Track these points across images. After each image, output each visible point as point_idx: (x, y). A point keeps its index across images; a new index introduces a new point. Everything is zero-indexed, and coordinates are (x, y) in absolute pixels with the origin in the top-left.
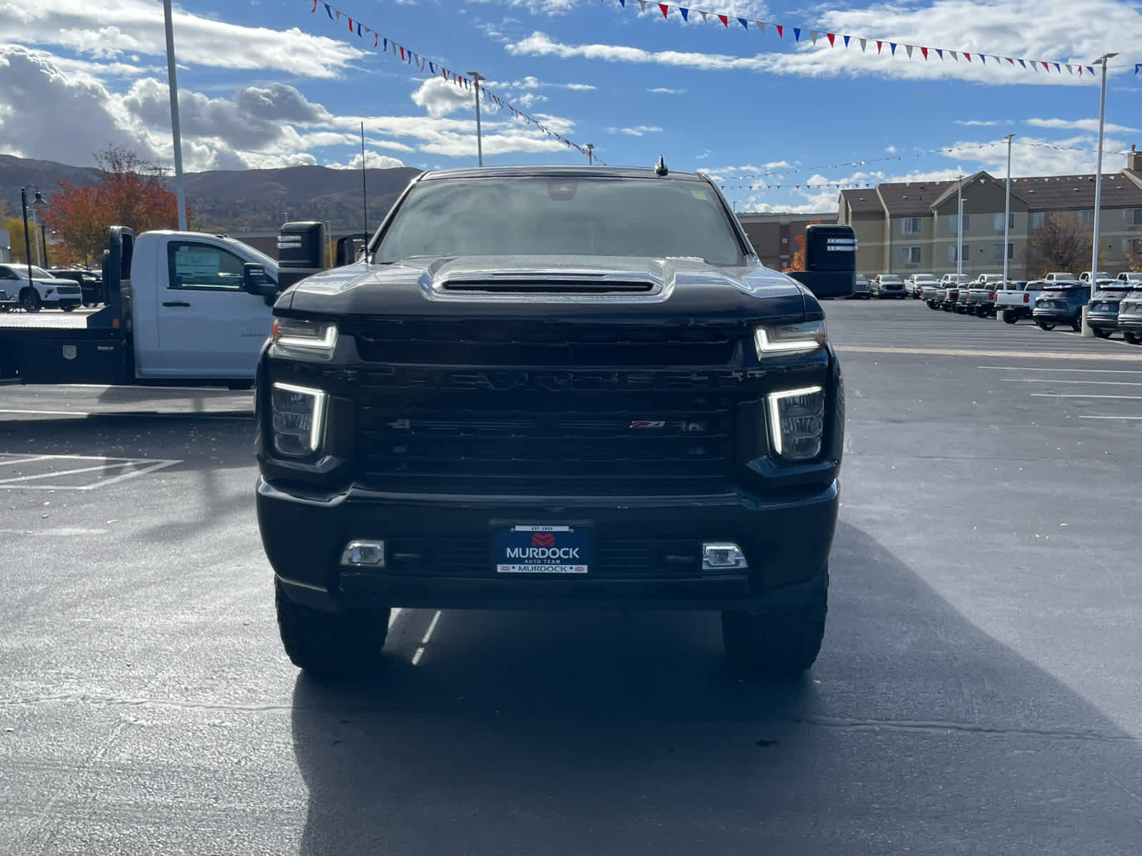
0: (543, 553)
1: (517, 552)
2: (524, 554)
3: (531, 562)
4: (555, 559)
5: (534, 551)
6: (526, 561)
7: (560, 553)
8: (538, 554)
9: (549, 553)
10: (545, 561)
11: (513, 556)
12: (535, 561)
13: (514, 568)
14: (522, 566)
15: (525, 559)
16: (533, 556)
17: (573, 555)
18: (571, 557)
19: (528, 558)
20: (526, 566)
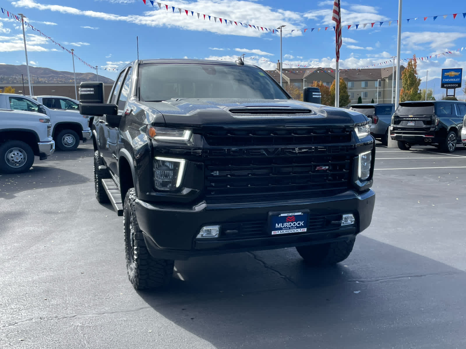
0: (290, 224)
1: (280, 225)
2: (283, 225)
3: (285, 229)
4: (294, 227)
5: (287, 224)
6: (283, 229)
7: (297, 224)
8: (288, 225)
9: (292, 224)
10: (291, 228)
11: (278, 227)
12: (287, 228)
13: (278, 232)
14: (282, 231)
15: (283, 228)
16: (286, 226)
17: (301, 224)
18: (301, 225)
19: (284, 227)
20: (283, 231)
